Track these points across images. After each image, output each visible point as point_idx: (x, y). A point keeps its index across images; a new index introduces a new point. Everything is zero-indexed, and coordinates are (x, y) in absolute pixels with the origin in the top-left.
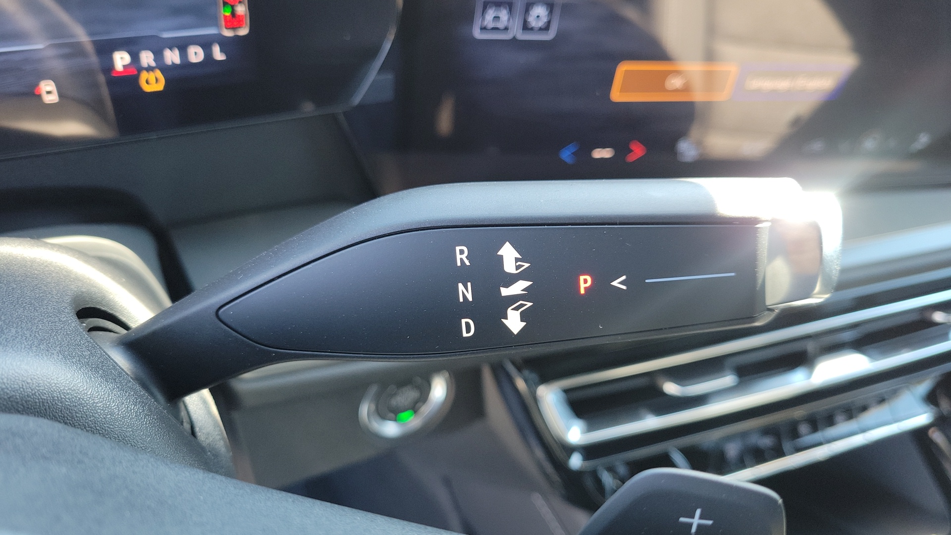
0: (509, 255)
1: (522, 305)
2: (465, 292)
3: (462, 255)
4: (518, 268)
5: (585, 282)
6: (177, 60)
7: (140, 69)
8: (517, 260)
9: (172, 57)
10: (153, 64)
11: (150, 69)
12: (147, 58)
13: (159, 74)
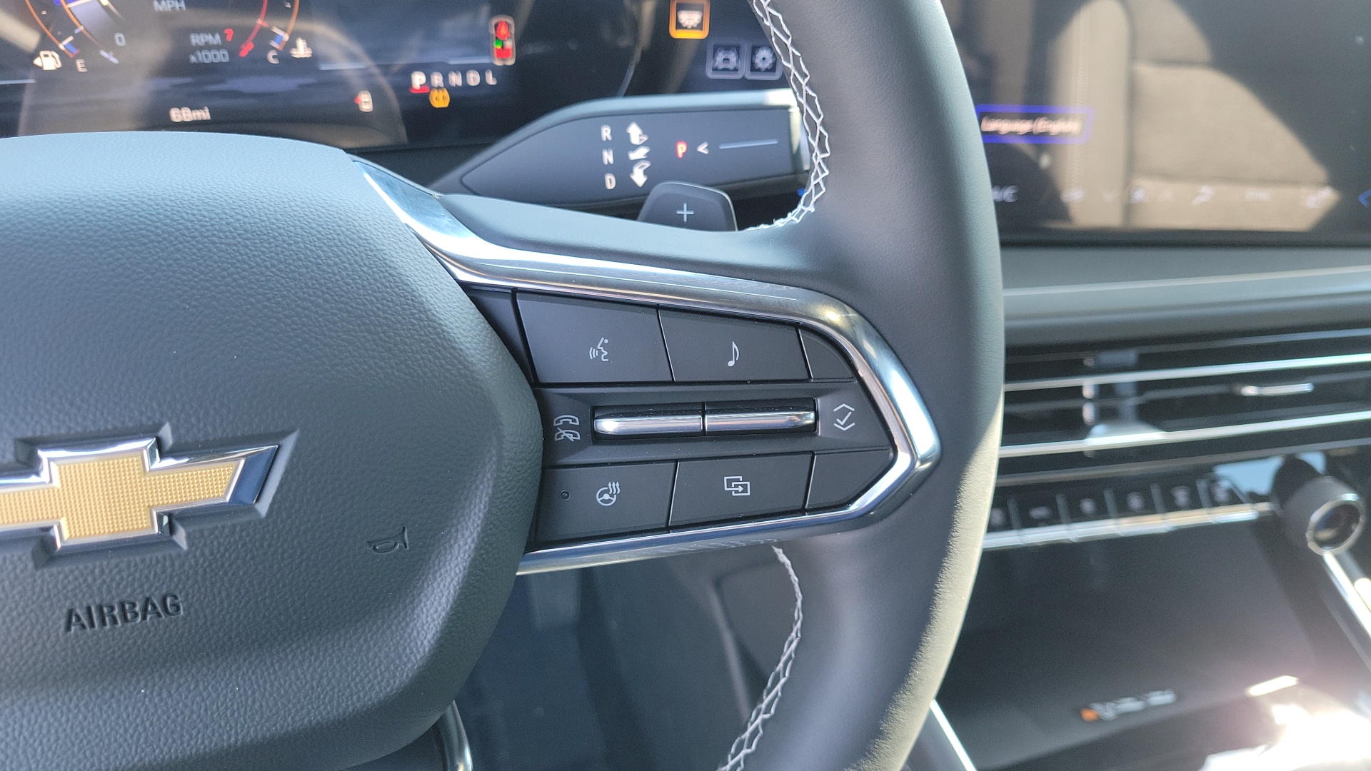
0: (635, 133)
1: (643, 166)
2: (608, 157)
3: (606, 133)
4: (641, 140)
5: (682, 149)
6: (459, 82)
7: (432, 88)
8: (640, 135)
9: (456, 79)
10: (442, 85)
11: (439, 88)
12: (437, 79)
13: (446, 93)
